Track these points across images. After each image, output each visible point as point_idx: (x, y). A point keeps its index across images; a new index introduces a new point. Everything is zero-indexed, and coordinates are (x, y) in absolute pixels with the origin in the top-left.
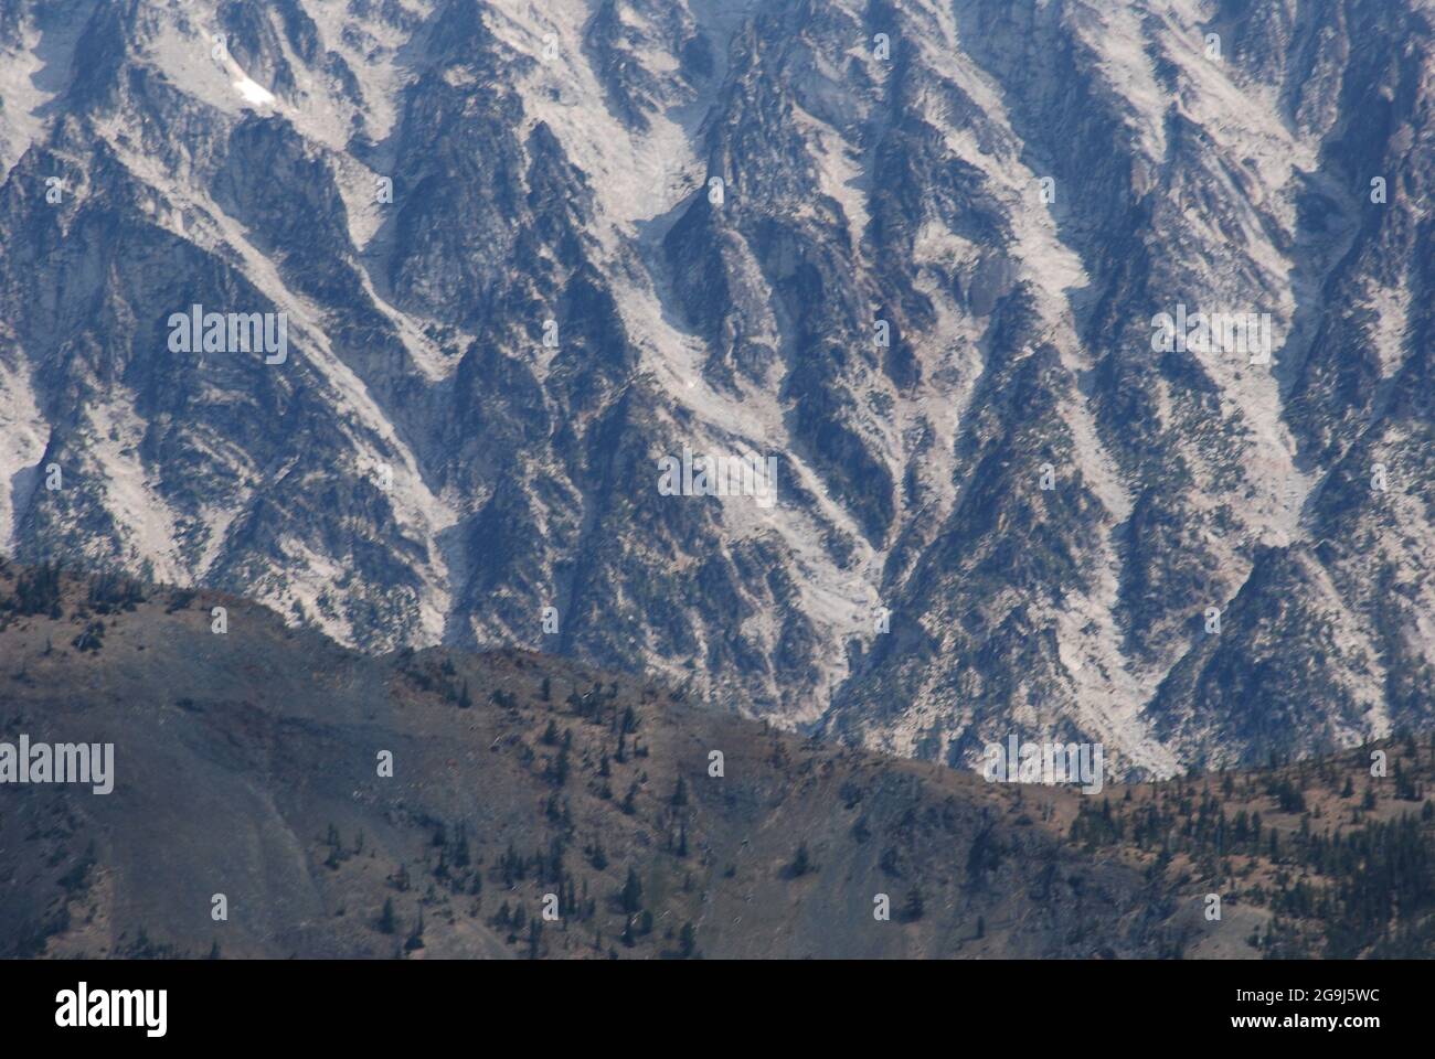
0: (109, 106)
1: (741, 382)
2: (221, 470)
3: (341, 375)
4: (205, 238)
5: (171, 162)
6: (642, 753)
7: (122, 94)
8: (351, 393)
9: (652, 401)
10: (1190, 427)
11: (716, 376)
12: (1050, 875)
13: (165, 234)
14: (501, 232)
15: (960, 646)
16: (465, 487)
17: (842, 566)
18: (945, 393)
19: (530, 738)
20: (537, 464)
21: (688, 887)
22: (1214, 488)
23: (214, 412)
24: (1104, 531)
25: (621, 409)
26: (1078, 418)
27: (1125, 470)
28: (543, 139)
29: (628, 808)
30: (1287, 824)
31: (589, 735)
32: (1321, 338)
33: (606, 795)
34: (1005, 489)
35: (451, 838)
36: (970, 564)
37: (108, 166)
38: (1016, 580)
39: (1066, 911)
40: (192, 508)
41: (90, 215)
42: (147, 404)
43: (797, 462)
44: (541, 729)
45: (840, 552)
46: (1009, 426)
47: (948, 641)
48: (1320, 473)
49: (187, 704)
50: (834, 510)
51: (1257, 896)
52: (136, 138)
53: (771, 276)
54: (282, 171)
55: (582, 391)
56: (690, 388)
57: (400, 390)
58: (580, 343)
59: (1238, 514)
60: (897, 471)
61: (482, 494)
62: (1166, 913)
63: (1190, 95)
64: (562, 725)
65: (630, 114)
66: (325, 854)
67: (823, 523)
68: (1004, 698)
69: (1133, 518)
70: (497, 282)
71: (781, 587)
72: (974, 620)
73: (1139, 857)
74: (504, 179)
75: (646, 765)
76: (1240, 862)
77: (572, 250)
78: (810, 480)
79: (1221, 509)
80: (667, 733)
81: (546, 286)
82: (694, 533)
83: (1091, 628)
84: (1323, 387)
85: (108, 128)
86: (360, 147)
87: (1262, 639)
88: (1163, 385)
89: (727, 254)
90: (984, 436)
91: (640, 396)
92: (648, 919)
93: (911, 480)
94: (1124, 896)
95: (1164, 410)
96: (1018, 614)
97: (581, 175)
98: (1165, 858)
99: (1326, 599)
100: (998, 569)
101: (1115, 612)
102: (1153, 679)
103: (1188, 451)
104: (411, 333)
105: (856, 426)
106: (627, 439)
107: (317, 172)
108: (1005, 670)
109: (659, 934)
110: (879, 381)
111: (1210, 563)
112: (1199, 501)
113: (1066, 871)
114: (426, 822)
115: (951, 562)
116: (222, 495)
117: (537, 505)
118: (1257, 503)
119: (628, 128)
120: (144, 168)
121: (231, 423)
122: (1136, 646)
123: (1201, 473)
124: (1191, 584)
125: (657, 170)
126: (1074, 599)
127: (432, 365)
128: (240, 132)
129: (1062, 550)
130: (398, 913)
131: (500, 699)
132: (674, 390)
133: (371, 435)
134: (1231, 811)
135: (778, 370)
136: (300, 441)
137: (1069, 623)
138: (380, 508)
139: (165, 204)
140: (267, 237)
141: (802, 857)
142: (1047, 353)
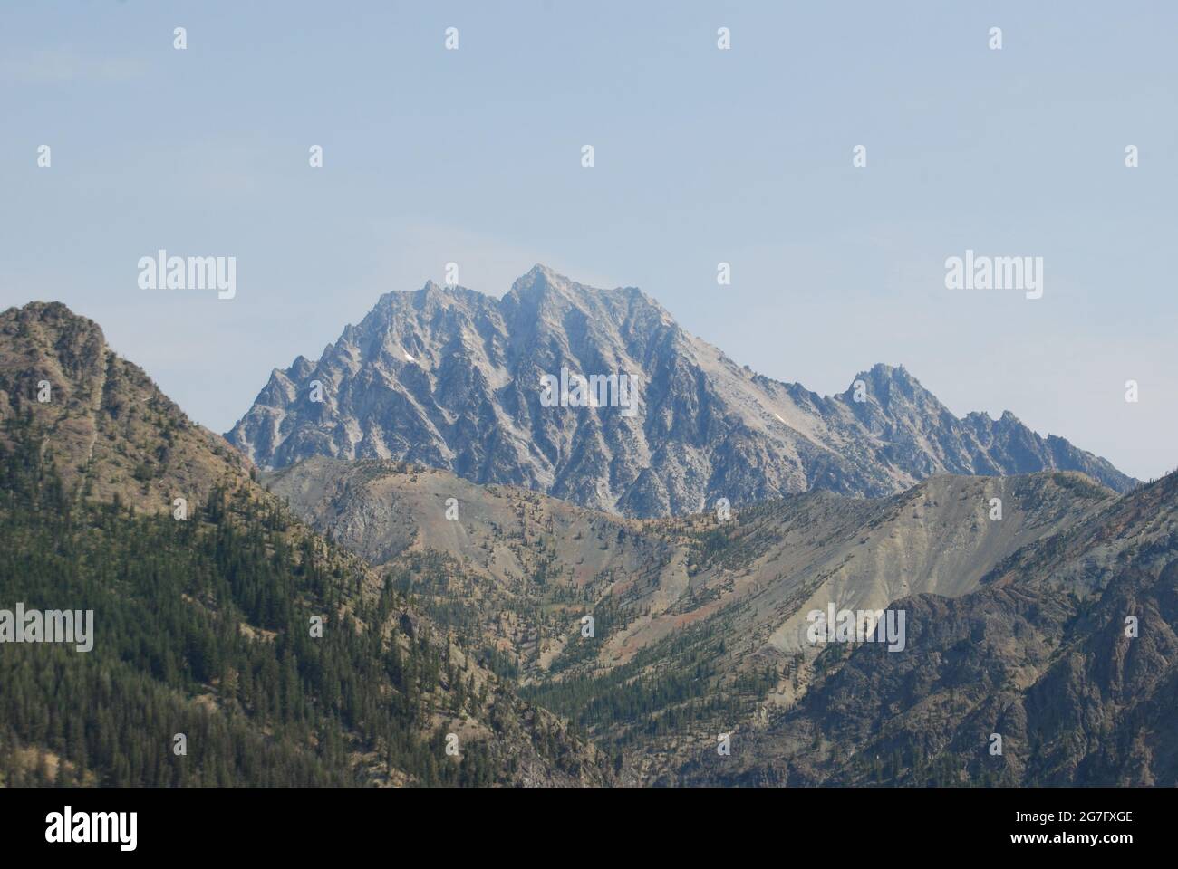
0: (377, 360)
1: (523, 427)
2: (402, 443)
3: (429, 422)
4: (398, 390)
5: (391, 373)
6: (541, 510)
7: (380, 358)
8: (431, 427)
9: (502, 430)
10: (625, 440)
11: (516, 425)
12: (637, 540)
13: (390, 389)
14: (467, 390)
15: (574, 488)
16: (457, 449)
17: (546, 470)
18: (569, 431)
19: (515, 505)
20: (475, 444)
21: (553, 541)
22: (631, 454)
23: (400, 430)
24: (606, 463)
25: (495, 431)
26: (600, 437)
27: (611, 449)
28: (476, 370)
29: (539, 522)
30: (690, 529)
31: (529, 505)
32: (654, 420)
33: (533, 519)
34: (584, 453)
35: (498, 527)
36: (576, 470)
37: (377, 374)
38: (587, 474)
39: (642, 548)
40: (395, 452)
41: (373, 384)
42: (385, 428)
43: (535, 445)
44: (518, 504)
45: (545, 467)
46: (584, 438)
47: (571, 488)
48: (654, 452)
49: (437, 495)
50: (543, 456)
51: (686, 545)
52: (383, 367)
53: (528, 402)
54: (416, 376)
55: (485, 427)
56: (510, 428)
57: (443, 426)
58: (485, 416)
59: (636, 460)
60: (558, 448)
61: (461, 451)
62: (665, 549)
63: (624, 365)
64: (523, 503)
65: (495, 364)
66: (470, 530)
67: (541, 460)
68: (584, 501)
69: (613, 461)
70: (465, 402)
71: (532, 474)
72: (577, 483)
73: (658, 536)
74: (467, 379)
75: (542, 512)
76: (681, 537)
77: (483, 395)
78: (538, 450)
79: (633, 459)
80: (547, 505)
81: (477, 404)
82: (512, 461)
83: (604, 485)
84: (655, 432)
85: (377, 365)
86: (433, 371)
87: (643, 489)
88: (619, 430)
89: (519, 397)
90: (578, 440)
91: (500, 429)
92: (545, 547)
93: (561, 450)
94: (655, 545)
95: (620, 436)
96: (588, 482)
97: (485, 378)
98: (664, 536)
99: (657, 480)
100: (583, 471)
101: (609, 482)
102: (618, 497)
103: (625, 446)
104: (445, 413)
105: (548, 437)
106: (496, 439)
107: (424, 376)
108: (584, 495)
109: (547, 551)
110: (554, 427)
111: (631, 471)
112: (627, 457)
113: (642, 539)
114: (492, 524)
115: (572, 470)
116: (402, 449)
117: (475, 453)
118: (640, 458)
119: (495, 368)
120: (385, 374)
121: (404, 433)
122: (613, 489)
123: (628, 451)
124: (626, 476)
125: (502, 377)
126: (600, 479)
127: (450, 420)
128: (406, 366)
129: (597, 467)
130: (488, 544)
131: (508, 497)
132: (507, 428)
133: (437, 436)
134: (677, 526)
135: (530, 424)
136: (420, 437)
137: (599, 484)
138: (439, 454)
139: (390, 382)
140: (412, 391)
141: (580, 534)
142: (593, 422)
